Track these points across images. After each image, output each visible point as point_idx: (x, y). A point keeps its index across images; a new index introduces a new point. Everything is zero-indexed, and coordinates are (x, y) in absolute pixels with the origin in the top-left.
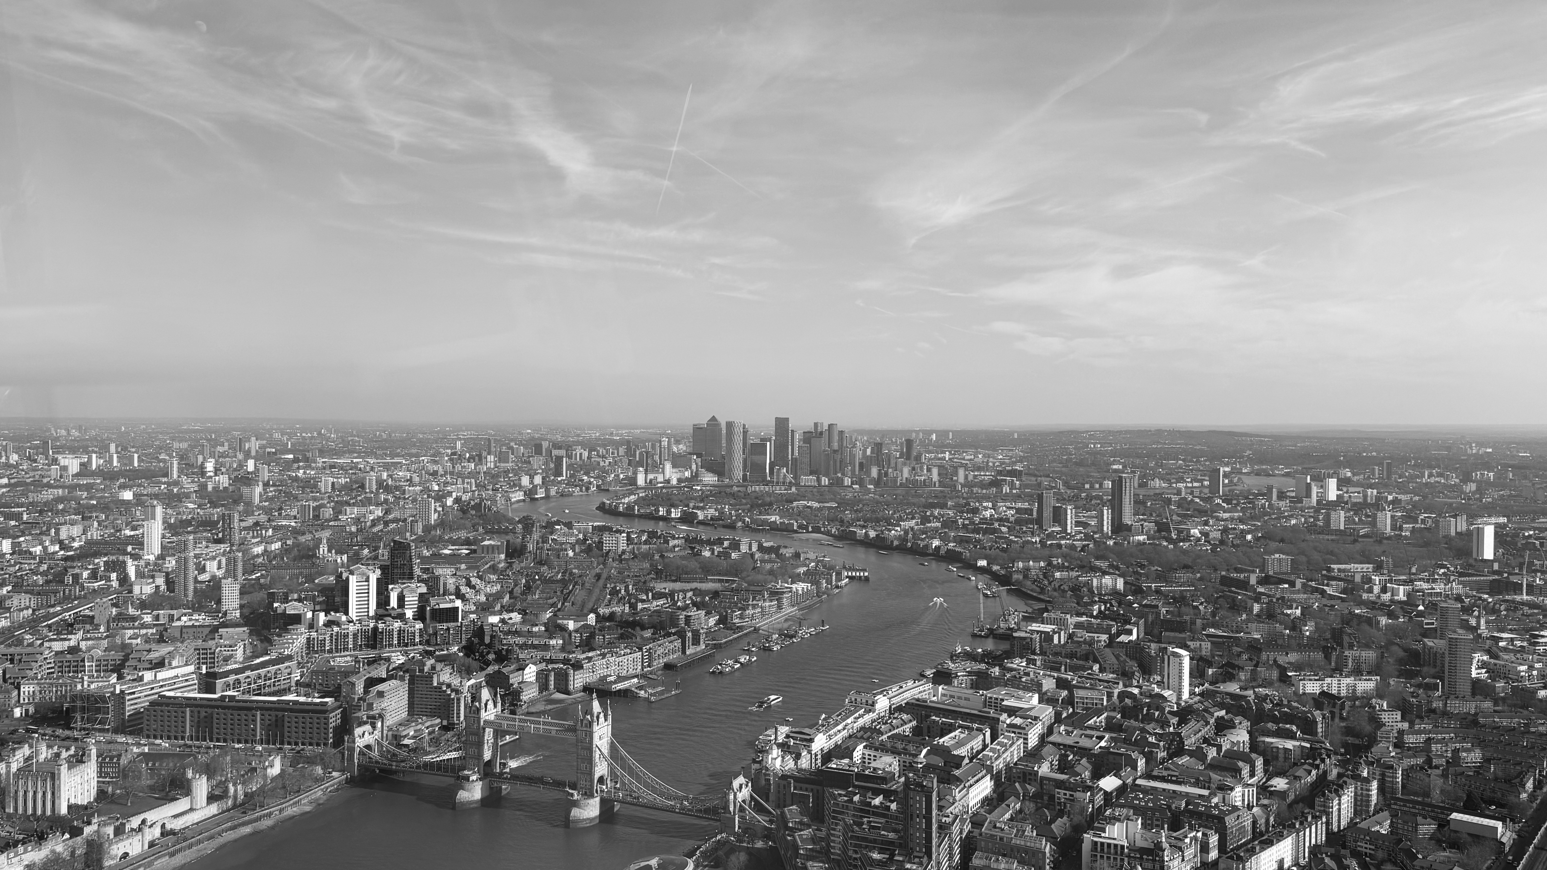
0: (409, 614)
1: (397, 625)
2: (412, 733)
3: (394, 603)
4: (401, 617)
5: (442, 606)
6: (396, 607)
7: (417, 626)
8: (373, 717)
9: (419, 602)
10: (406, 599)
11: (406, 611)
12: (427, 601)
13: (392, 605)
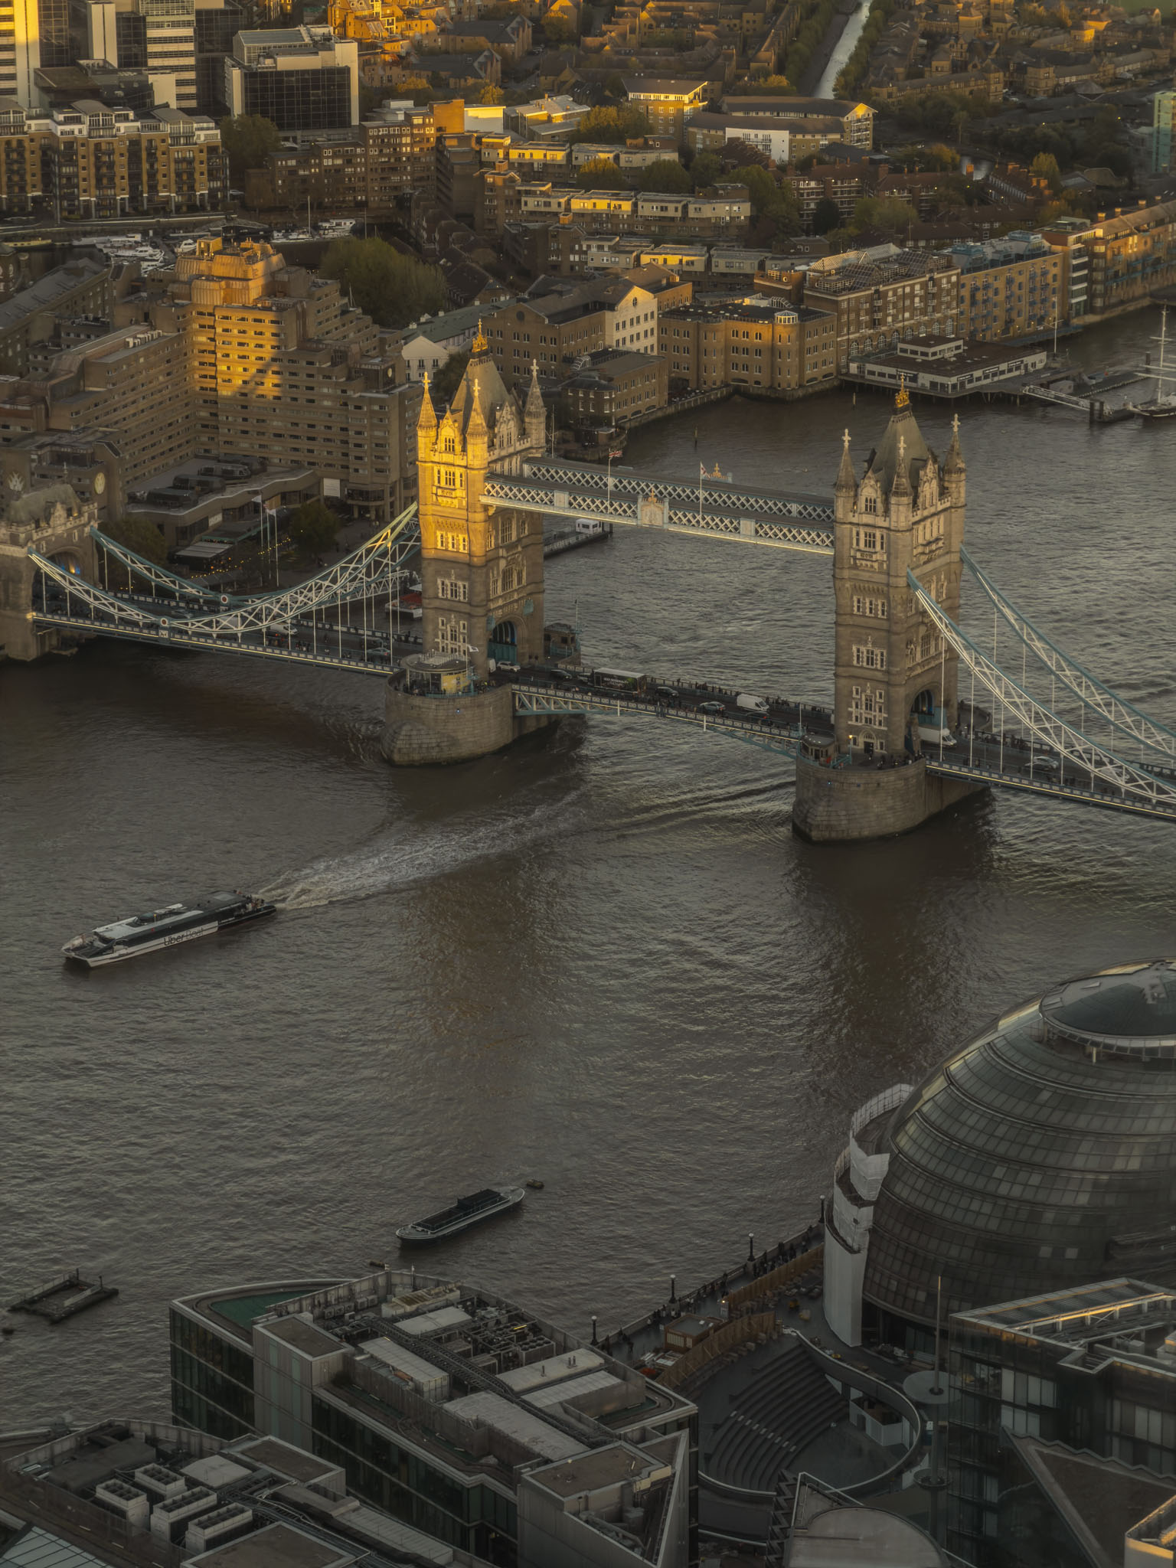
0: (165, 89)
1: (127, 127)
2: (216, 520)
3: (104, 48)
4: (140, 100)
5: (285, 63)
6: (113, 60)
7: (201, 137)
8: (77, 460)
9: (200, 48)
10: (152, 33)
11: (151, 79)
12: (228, 46)
13: (98, 54)
